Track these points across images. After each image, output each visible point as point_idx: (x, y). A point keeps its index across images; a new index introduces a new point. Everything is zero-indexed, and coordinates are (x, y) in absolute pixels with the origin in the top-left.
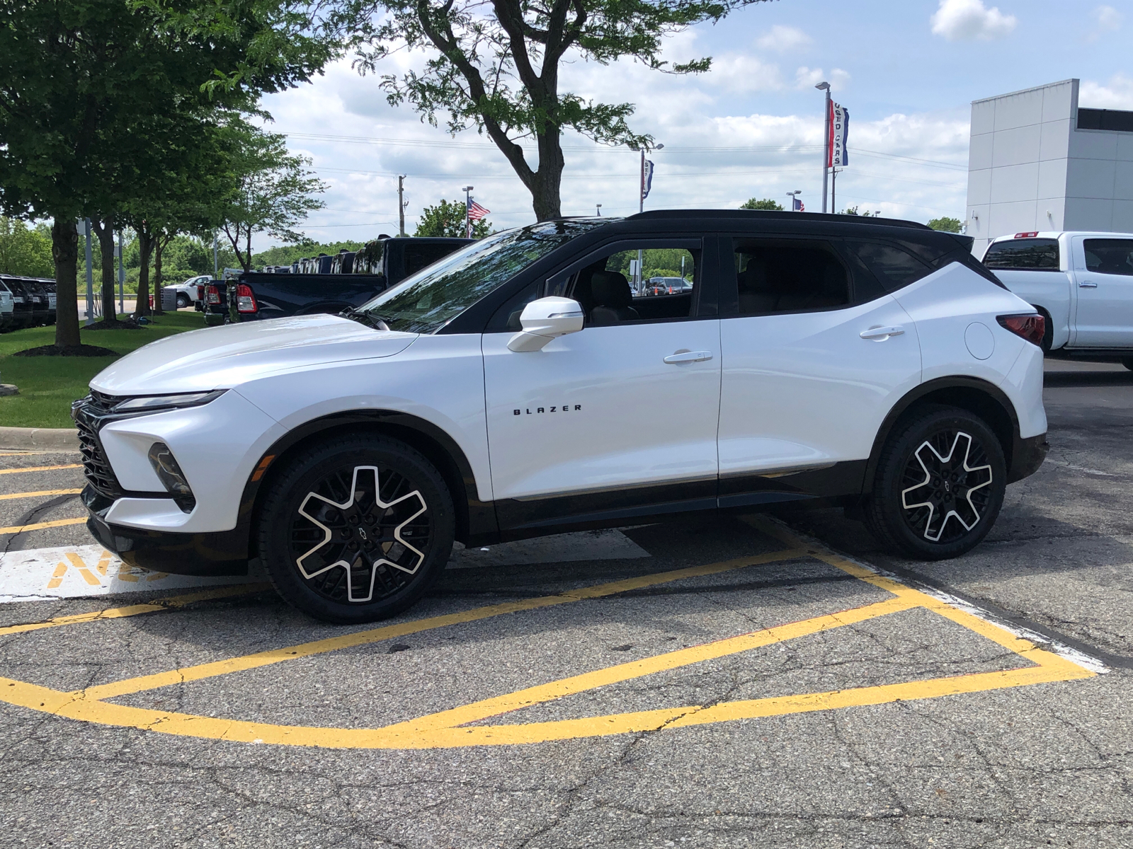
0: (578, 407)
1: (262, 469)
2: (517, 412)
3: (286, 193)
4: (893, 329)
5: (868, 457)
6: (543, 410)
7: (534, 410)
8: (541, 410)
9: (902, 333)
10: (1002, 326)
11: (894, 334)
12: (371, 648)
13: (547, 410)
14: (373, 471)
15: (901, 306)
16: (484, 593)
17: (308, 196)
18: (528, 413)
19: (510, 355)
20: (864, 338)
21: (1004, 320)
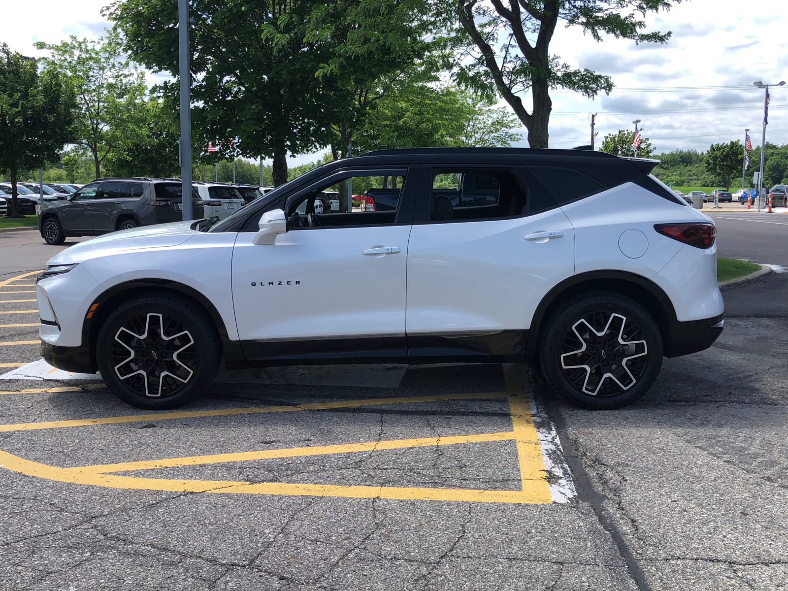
0: (298, 283)
1: (92, 311)
2: (254, 284)
3: (497, 130)
4: (551, 234)
5: (529, 328)
6: (272, 284)
7: (266, 283)
8: (271, 283)
9: (561, 237)
10: (659, 232)
11: (553, 237)
12: (133, 425)
13: (276, 283)
14: (159, 317)
15: (566, 217)
16: (254, 400)
17: (511, 131)
18: (261, 285)
19: (252, 247)
20: (527, 240)
21: (662, 228)
